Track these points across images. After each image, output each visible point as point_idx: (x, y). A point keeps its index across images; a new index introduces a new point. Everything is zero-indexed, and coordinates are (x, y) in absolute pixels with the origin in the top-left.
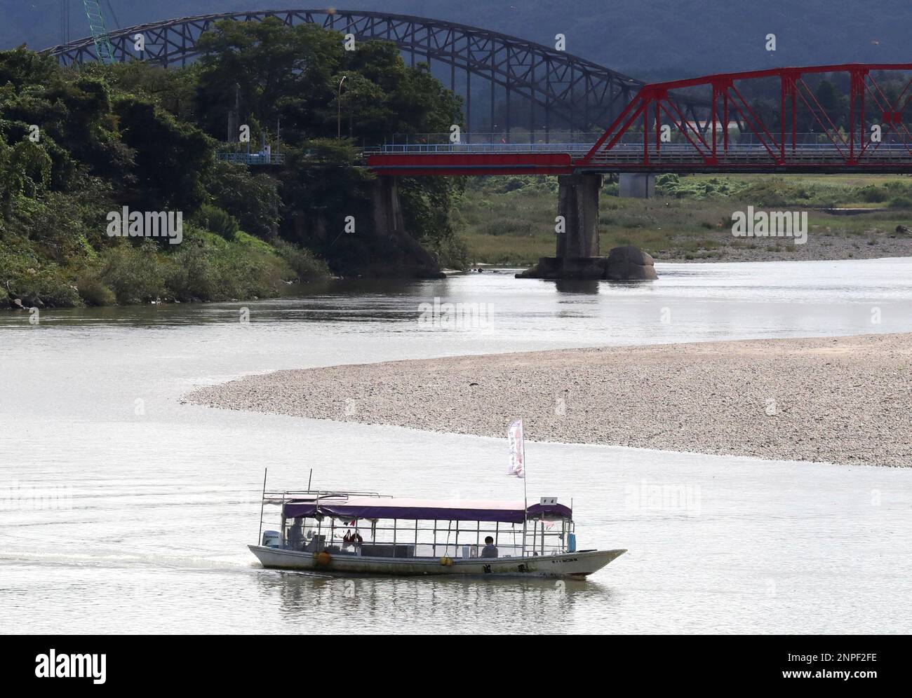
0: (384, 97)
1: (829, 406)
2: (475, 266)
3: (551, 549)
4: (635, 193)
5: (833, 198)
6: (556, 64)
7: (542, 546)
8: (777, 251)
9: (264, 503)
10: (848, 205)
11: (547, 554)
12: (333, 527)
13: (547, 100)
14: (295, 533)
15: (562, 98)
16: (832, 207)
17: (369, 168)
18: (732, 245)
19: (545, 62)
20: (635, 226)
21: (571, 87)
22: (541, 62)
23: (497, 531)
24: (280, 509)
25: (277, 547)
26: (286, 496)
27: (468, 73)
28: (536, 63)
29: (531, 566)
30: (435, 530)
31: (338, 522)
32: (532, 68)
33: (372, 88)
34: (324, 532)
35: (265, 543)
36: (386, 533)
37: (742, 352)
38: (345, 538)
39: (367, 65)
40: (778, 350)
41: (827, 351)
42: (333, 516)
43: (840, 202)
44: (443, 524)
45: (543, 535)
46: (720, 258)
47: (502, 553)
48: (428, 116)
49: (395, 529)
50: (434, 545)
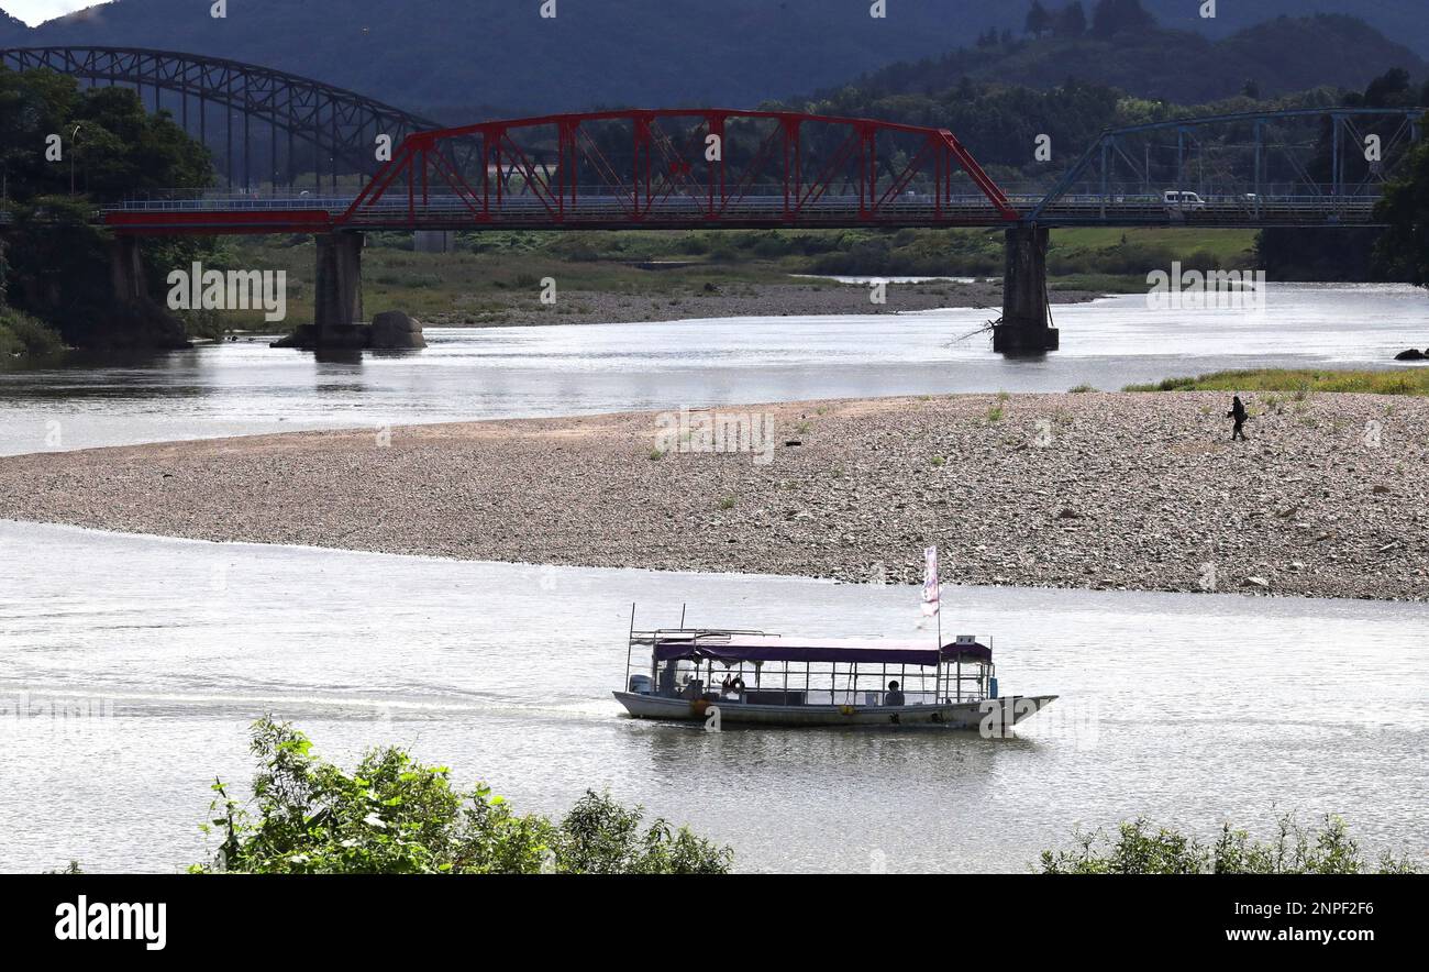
0: (123, 147)
1: (544, 498)
2: (231, 333)
3: (967, 695)
4: (432, 248)
5: (649, 250)
6: (343, 105)
7: (959, 692)
8: (568, 313)
9: (631, 644)
10: (667, 258)
11: (964, 701)
12: (710, 671)
13: (334, 145)
14: (668, 677)
15: (350, 142)
16: (648, 260)
17: (108, 226)
18: (521, 306)
19: (331, 104)
20: (420, 285)
21: (360, 130)
22: (326, 103)
23: (903, 675)
24: (650, 651)
25: (648, 693)
26: (658, 635)
27: (246, 115)
28: (321, 103)
29: (946, 715)
30: (833, 674)
31: (717, 665)
32: (317, 109)
33: (110, 139)
34: (703, 676)
35: (632, 690)
36: (772, 677)
37: (474, 435)
38: (725, 683)
39: (103, 113)
40: (514, 433)
41: (566, 433)
42: (712, 658)
43: (657, 255)
44: (843, 667)
45: (959, 679)
46: (503, 321)
47: (909, 701)
48: (173, 170)
49: (786, 673)
50: (832, 691)
